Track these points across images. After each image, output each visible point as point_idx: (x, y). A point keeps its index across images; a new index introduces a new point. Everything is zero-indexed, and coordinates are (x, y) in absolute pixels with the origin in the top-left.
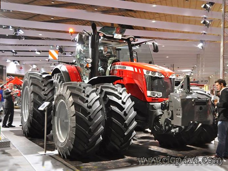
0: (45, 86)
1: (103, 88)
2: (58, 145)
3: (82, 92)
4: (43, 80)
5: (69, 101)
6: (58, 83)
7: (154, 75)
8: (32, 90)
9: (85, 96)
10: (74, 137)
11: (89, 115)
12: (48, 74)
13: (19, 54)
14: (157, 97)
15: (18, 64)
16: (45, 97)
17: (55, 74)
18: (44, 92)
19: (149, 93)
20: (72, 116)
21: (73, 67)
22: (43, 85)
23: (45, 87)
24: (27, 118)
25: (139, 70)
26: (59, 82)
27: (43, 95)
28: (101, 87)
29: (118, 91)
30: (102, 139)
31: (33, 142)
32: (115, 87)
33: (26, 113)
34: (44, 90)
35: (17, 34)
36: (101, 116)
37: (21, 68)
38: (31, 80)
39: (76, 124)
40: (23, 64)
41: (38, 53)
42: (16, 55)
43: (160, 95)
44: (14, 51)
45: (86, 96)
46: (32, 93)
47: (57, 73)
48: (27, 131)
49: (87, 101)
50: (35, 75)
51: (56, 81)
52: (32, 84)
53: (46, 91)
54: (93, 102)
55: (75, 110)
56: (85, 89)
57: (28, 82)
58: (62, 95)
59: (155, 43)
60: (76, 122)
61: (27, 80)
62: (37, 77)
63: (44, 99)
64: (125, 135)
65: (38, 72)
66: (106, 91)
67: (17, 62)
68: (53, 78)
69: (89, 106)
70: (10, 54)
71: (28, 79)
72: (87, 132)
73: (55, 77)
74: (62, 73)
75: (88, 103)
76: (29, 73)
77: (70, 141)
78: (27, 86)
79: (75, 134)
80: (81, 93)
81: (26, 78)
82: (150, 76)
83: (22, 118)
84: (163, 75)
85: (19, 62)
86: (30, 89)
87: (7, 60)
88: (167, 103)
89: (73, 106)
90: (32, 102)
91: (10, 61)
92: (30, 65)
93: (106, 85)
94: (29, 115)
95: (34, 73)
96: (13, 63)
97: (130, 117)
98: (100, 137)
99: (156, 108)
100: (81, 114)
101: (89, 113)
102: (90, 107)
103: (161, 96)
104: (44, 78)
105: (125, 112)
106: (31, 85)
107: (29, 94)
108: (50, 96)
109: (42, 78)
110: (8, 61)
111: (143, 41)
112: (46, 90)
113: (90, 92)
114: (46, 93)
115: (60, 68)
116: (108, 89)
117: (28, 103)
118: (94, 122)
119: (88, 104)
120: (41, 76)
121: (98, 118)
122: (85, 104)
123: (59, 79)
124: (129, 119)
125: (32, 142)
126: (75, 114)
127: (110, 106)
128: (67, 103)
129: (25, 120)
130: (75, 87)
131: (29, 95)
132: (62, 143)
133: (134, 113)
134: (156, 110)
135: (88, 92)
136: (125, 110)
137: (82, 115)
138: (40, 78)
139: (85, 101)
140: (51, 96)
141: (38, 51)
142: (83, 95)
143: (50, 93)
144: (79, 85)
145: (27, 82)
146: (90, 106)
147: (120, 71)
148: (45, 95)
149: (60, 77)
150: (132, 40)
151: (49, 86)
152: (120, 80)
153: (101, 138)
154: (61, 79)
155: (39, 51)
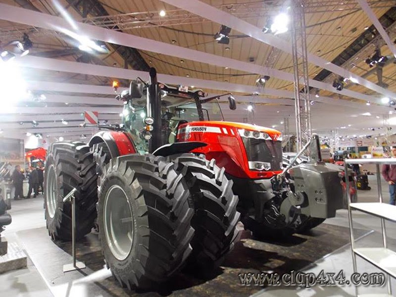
0: (81, 162)
1: (183, 161)
2: (112, 264)
3: (154, 170)
4: (77, 154)
5: (133, 188)
6: (99, 156)
7: (258, 137)
8: (61, 170)
9: (159, 176)
10: (147, 254)
11: (171, 211)
12: (85, 144)
13: (41, 125)
14: (264, 170)
15: (41, 137)
16: (82, 179)
17: (94, 145)
18: (79, 171)
19: (251, 165)
20: (142, 215)
21: (120, 133)
22: (78, 161)
23: (80, 164)
24: (54, 212)
25: (232, 131)
26: (101, 156)
27: (79, 176)
28: (179, 159)
29: (207, 165)
30: (192, 249)
31: (65, 251)
32: (201, 158)
33: (52, 205)
34: (79, 169)
35: (38, 100)
36: (189, 209)
37: (44, 142)
38: (58, 156)
39: (151, 231)
40: (47, 137)
41: (65, 123)
42: (38, 126)
43: (267, 167)
44: (35, 122)
45: (161, 176)
46: (60, 175)
47: (98, 143)
48: (54, 233)
49: (165, 186)
50: (64, 148)
51: (97, 154)
52: (60, 161)
53: (83, 170)
54: (175, 188)
55: (146, 204)
56: (158, 164)
57: (54, 159)
58: (118, 178)
59: (231, 97)
60: (149, 226)
61: (52, 155)
62: (67, 150)
63: (81, 182)
64: (225, 236)
65: (69, 142)
66: (189, 166)
67: (39, 135)
68: (92, 151)
69: (169, 194)
70: (30, 125)
71: (53, 153)
72: (169, 242)
73: (95, 149)
74: (105, 142)
75: (167, 188)
76: (54, 145)
77: (139, 261)
78: (52, 164)
79: (148, 248)
80: (152, 172)
81: (51, 152)
82: (251, 138)
83: (47, 212)
84: (269, 135)
85: (41, 135)
86: (57, 169)
87: (26, 134)
88: (279, 178)
89: (142, 197)
90: (61, 189)
91: (30, 134)
92: (55, 138)
93: (185, 156)
94: (57, 208)
95: (63, 145)
96: (34, 136)
97: (230, 205)
98: (188, 246)
99: (266, 187)
100: (157, 210)
101: (171, 207)
102: (171, 196)
103: (270, 168)
104: (78, 151)
105: (224, 198)
106: (59, 163)
107: (56, 177)
108: (90, 177)
109: (76, 151)
110: (28, 134)
111: (214, 96)
112: (82, 168)
113: (168, 169)
114: (84, 173)
115: (102, 135)
116: (190, 162)
117: (55, 189)
118: (179, 222)
119: (167, 192)
120: (74, 148)
121: (185, 214)
122: (162, 191)
123: (100, 152)
124: (230, 209)
125: (63, 251)
126: (147, 212)
127: (200, 191)
128: (129, 192)
129: (52, 216)
130: (142, 163)
131: (56, 179)
132: (120, 261)
133: (235, 199)
134: (265, 191)
135: (164, 169)
136: (223, 195)
137: (159, 211)
138: (72, 152)
139: (162, 186)
140: (92, 176)
141: (64, 121)
142: (156, 175)
143: (90, 173)
144: (146, 158)
145: (52, 158)
146: (171, 194)
147: (195, 135)
148: (83, 176)
149: (103, 149)
150: (200, 95)
151: (87, 162)
152: (200, 148)
153: (190, 247)
154: (104, 151)
155: (67, 121)
